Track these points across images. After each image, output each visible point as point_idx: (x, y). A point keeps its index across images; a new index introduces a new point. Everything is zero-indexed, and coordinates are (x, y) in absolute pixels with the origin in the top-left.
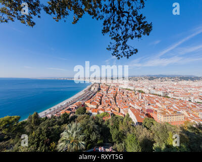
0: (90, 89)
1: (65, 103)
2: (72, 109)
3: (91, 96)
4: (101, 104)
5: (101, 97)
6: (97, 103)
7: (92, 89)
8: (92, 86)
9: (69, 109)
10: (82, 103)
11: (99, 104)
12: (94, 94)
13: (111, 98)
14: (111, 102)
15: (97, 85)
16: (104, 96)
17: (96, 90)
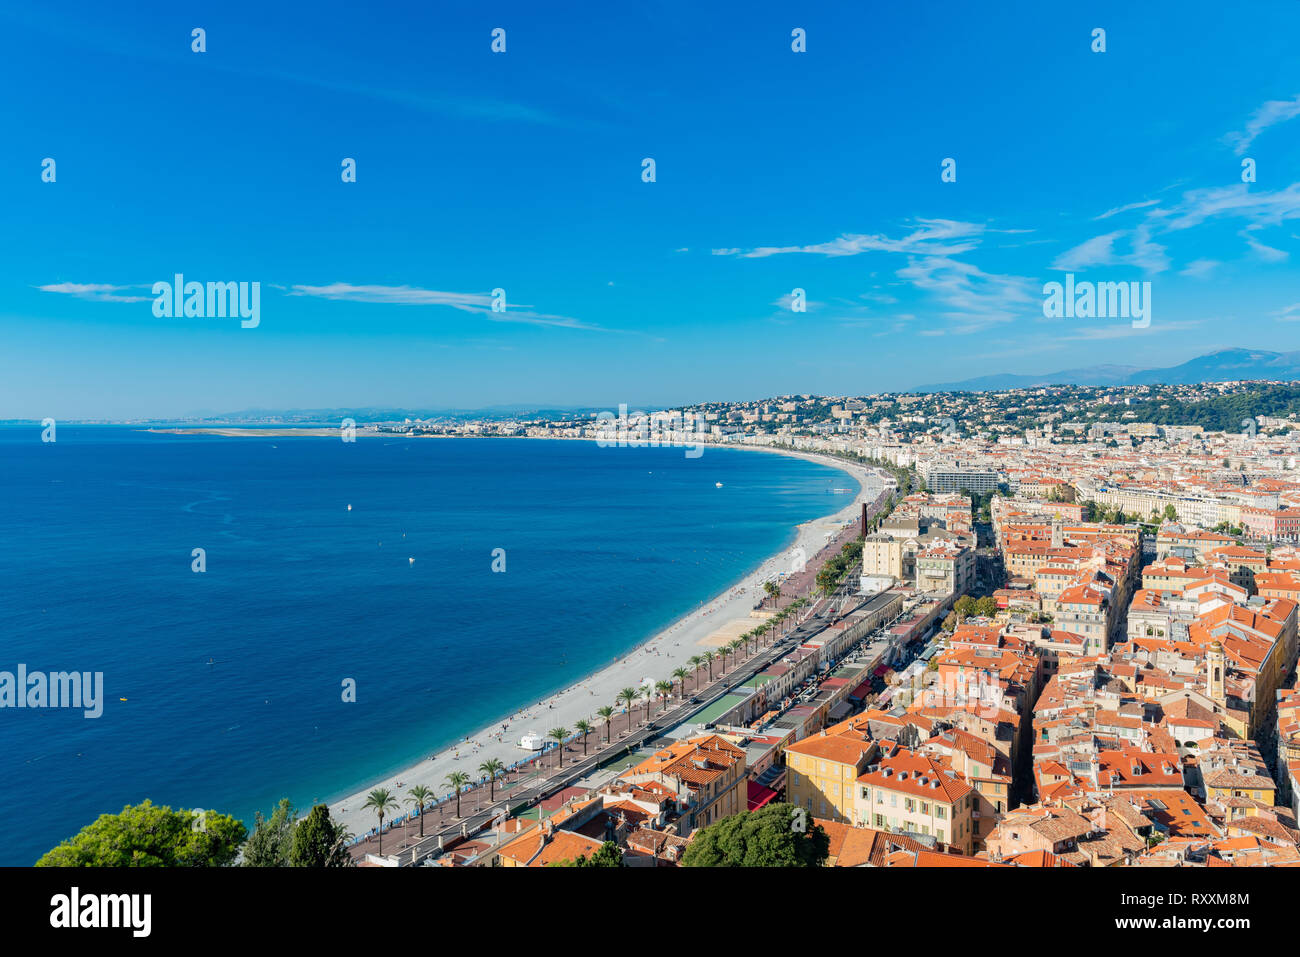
0: (841, 568)
1: (529, 743)
2: (635, 817)
3: (858, 666)
4: (1023, 792)
5: (1027, 694)
6: (969, 768)
7: (879, 566)
8: (866, 525)
9: (595, 821)
10: (754, 757)
11: (996, 793)
12: (914, 646)
13: (1194, 714)
14: (1193, 782)
15: (946, 506)
16: (1072, 675)
17: (937, 580)
